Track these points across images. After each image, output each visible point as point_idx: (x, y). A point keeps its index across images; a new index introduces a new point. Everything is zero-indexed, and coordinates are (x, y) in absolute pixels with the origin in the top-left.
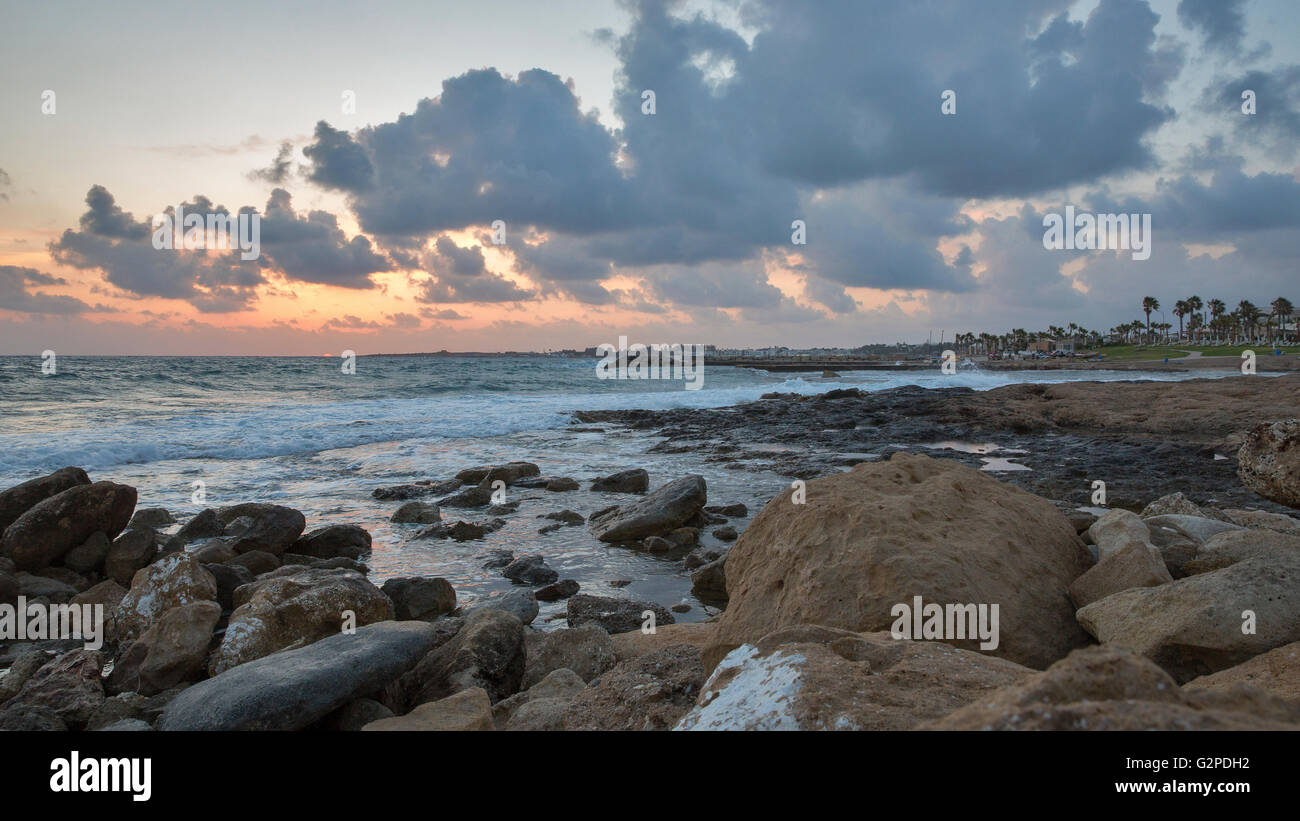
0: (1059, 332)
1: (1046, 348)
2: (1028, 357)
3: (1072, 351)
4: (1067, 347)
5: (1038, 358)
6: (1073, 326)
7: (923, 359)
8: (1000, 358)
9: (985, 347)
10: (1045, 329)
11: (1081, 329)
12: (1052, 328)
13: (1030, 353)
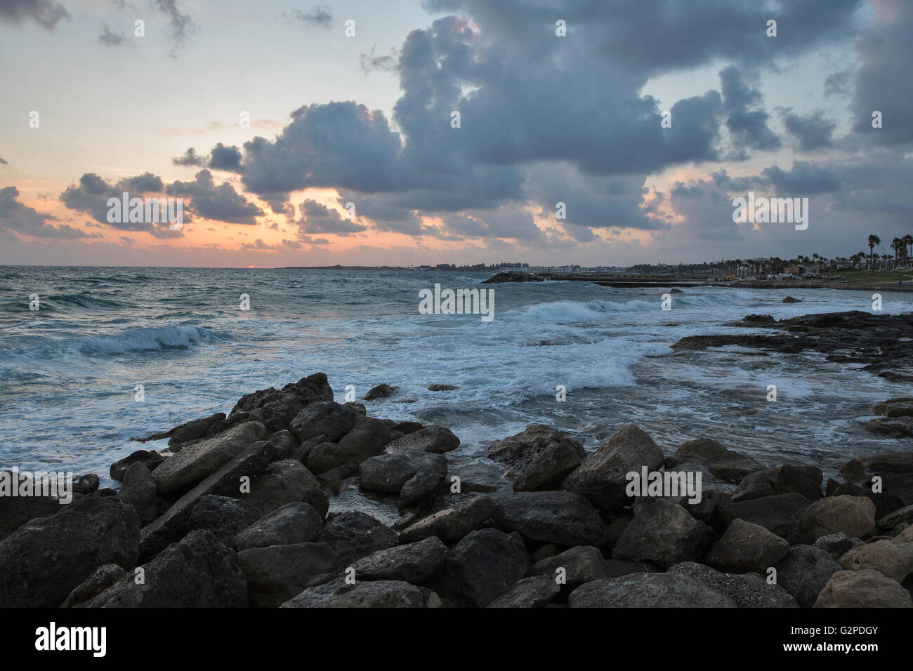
0: (806, 260)
1: (797, 271)
2: (787, 278)
3: (817, 274)
4: (814, 271)
5: (794, 279)
6: (816, 256)
7: (708, 278)
8: (765, 278)
9: (750, 270)
10: (795, 258)
11: (821, 258)
12: (800, 257)
13: (788, 275)
